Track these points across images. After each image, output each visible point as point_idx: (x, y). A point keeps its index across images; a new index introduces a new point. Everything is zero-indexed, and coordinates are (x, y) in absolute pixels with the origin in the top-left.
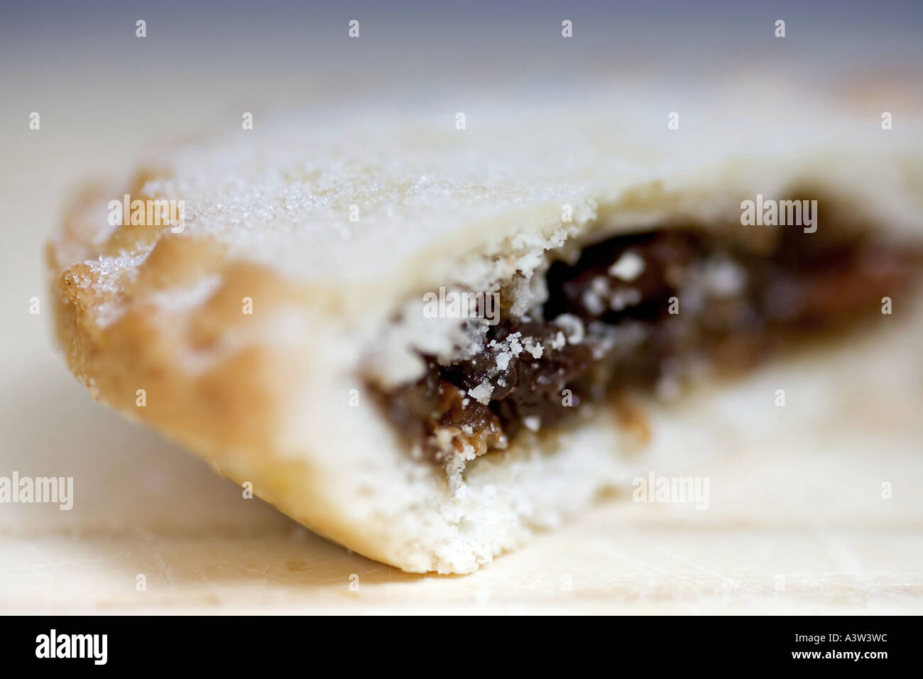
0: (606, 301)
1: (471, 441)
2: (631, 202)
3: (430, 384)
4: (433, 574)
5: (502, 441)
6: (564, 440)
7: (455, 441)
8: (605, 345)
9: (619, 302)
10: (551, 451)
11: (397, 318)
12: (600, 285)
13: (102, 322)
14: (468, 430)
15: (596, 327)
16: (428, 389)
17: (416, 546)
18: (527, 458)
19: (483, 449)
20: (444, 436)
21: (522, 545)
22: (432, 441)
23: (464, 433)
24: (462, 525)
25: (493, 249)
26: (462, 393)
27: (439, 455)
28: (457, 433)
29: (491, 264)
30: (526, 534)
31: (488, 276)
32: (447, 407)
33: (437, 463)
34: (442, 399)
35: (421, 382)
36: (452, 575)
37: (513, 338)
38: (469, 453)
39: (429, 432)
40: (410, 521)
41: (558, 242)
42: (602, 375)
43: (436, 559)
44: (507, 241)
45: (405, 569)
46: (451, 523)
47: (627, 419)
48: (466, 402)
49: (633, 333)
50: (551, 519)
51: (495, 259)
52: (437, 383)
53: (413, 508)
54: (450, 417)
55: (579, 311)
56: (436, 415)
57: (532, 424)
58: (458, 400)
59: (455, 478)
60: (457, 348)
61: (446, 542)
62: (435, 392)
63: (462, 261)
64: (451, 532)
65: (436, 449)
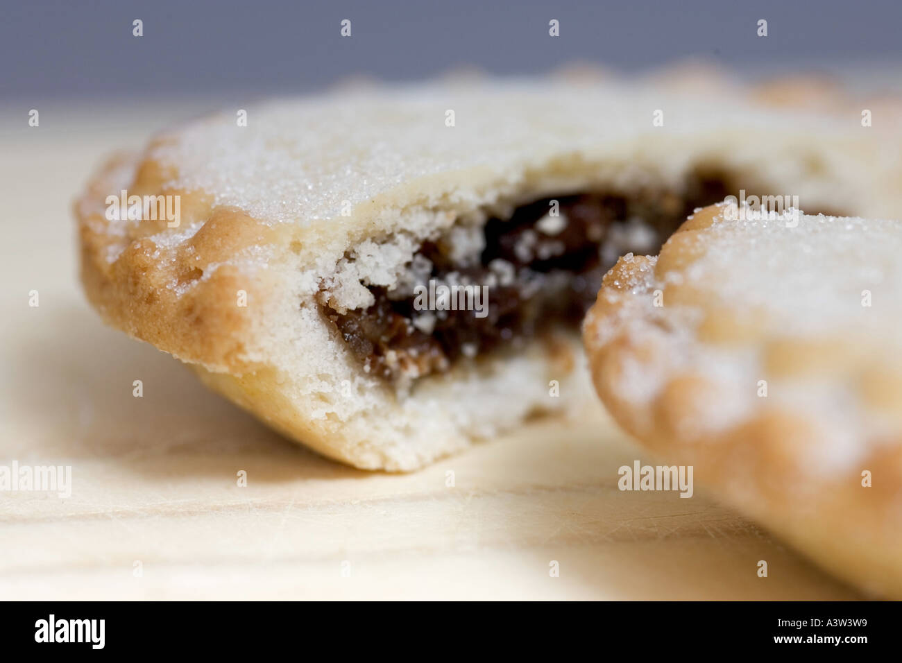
0: (534, 251)
1: (416, 361)
2: (557, 169)
3: (381, 313)
4: (381, 472)
5: (443, 363)
6: (499, 366)
7: (402, 362)
8: (533, 287)
9: (545, 251)
10: (487, 374)
11: (349, 256)
12: (528, 238)
13: (111, 259)
14: (413, 352)
15: (525, 272)
16: (378, 317)
17: (367, 446)
18: (465, 379)
19: (426, 369)
20: (391, 356)
21: (459, 452)
22: (381, 359)
23: (409, 356)
24: (407, 431)
25: (433, 203)
26: (407, 321)
27: (387, 372)
28: (403, 354)
29: (431, 215)
30: (463, 443)
31: (429, 225)
32: (394, 333)
33: (386, 379)
34: (391, 326)
35: (371, 310)
36: (399, 473)
37: (452, 277)
38: (412, 371)
39: (378, 352)
40: (361, 424)
41: (490, 198)
42: (531, 312)
43: (385, 458)
44: (445, 196)
45: (358, 465)
46: (397, 429)
47: (554, 351)
48: (410, 330)
49: (559, 281)
50: (488, 431)
51: (435, 210)
52: (387, 313)
53: (364, 414)
54: (398, 341)
55: (510, 257)
56: (384, 339)
57: (469, 350)
58: (404, 327)
59: (402, 393)
60: (403, 284)
61: (393, 444)
62: (384, 320)
63: (405, 210)
64: (397, 437)
65: (384, 367)
